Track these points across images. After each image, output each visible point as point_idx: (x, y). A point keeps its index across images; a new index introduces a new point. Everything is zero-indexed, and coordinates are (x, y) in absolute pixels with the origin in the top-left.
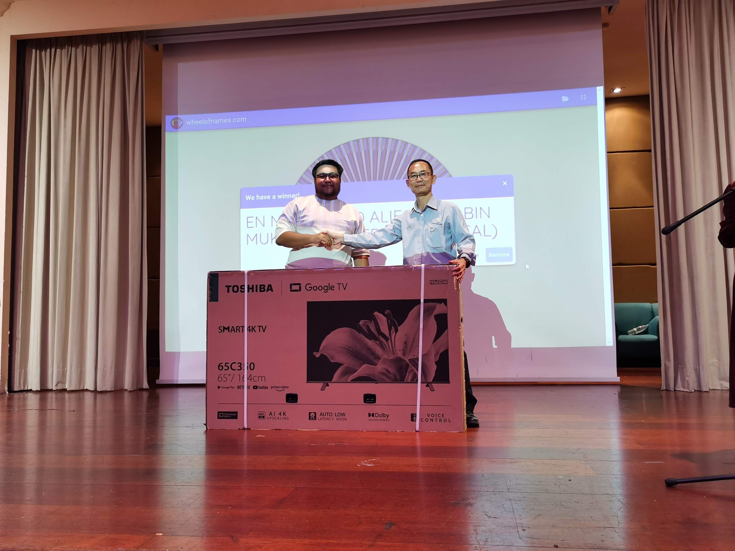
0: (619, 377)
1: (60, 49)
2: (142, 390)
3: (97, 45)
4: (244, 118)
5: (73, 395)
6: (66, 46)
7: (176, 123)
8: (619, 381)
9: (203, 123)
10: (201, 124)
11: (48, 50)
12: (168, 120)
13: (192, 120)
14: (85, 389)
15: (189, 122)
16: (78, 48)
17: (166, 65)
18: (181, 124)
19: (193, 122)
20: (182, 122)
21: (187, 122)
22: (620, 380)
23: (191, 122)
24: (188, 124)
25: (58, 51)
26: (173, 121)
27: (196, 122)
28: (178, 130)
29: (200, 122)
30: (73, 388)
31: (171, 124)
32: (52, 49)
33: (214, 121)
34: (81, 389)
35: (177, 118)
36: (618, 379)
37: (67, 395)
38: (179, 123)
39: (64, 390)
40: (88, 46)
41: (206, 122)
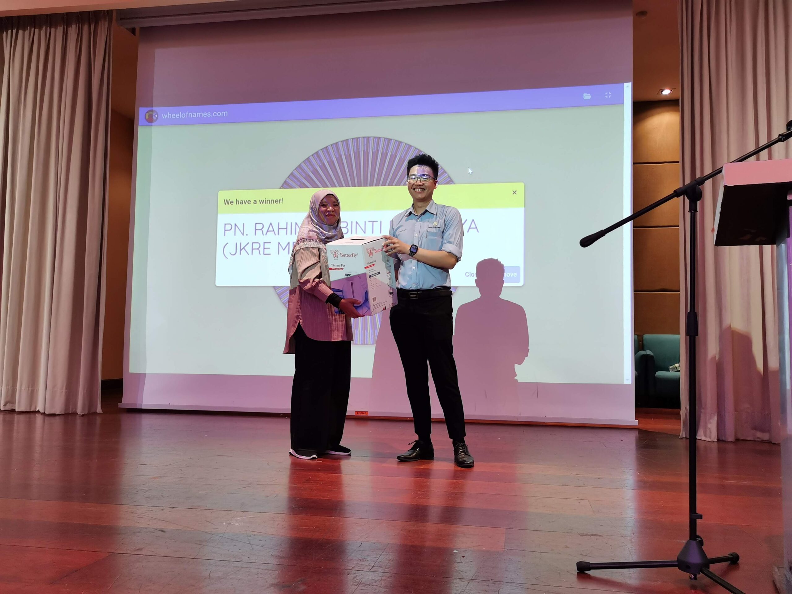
0: (637, 421)
1: (23, 30)
2: (95, 413)
3: (61, 26)
4: (225, 112)
5: (22, 417)
6: (28, 27)
7: (151, 116)
8: (637, 424)
9: (180, 117)
10: (179, 117)
11: (10, 31)
12: (142, 113)
13: (168, 113)
14: (37, 410)
15: (165, 115)
16: (42, 30)
17: (143, 50)
18: (156, 117)
19: (170, 116)
20: (158, 116)
21: (163, 115)
22: (639, 424)
23: (167, 116)
24: (163, 117)
25: (20, 32)
26: (147, 114)
27: (173, 116)
28: (153, 123)
29: (177, 116)
30: (22, 409)
31: (145, 118)
32: (14, 30)
33: (193, 115)
34: (32, 410)
35: (152, 111)
36: (635, 423)
37: (16, 417)
38: (154, 116)
39: (13, 411)
40: (53, 28)
41: (183, 116)
